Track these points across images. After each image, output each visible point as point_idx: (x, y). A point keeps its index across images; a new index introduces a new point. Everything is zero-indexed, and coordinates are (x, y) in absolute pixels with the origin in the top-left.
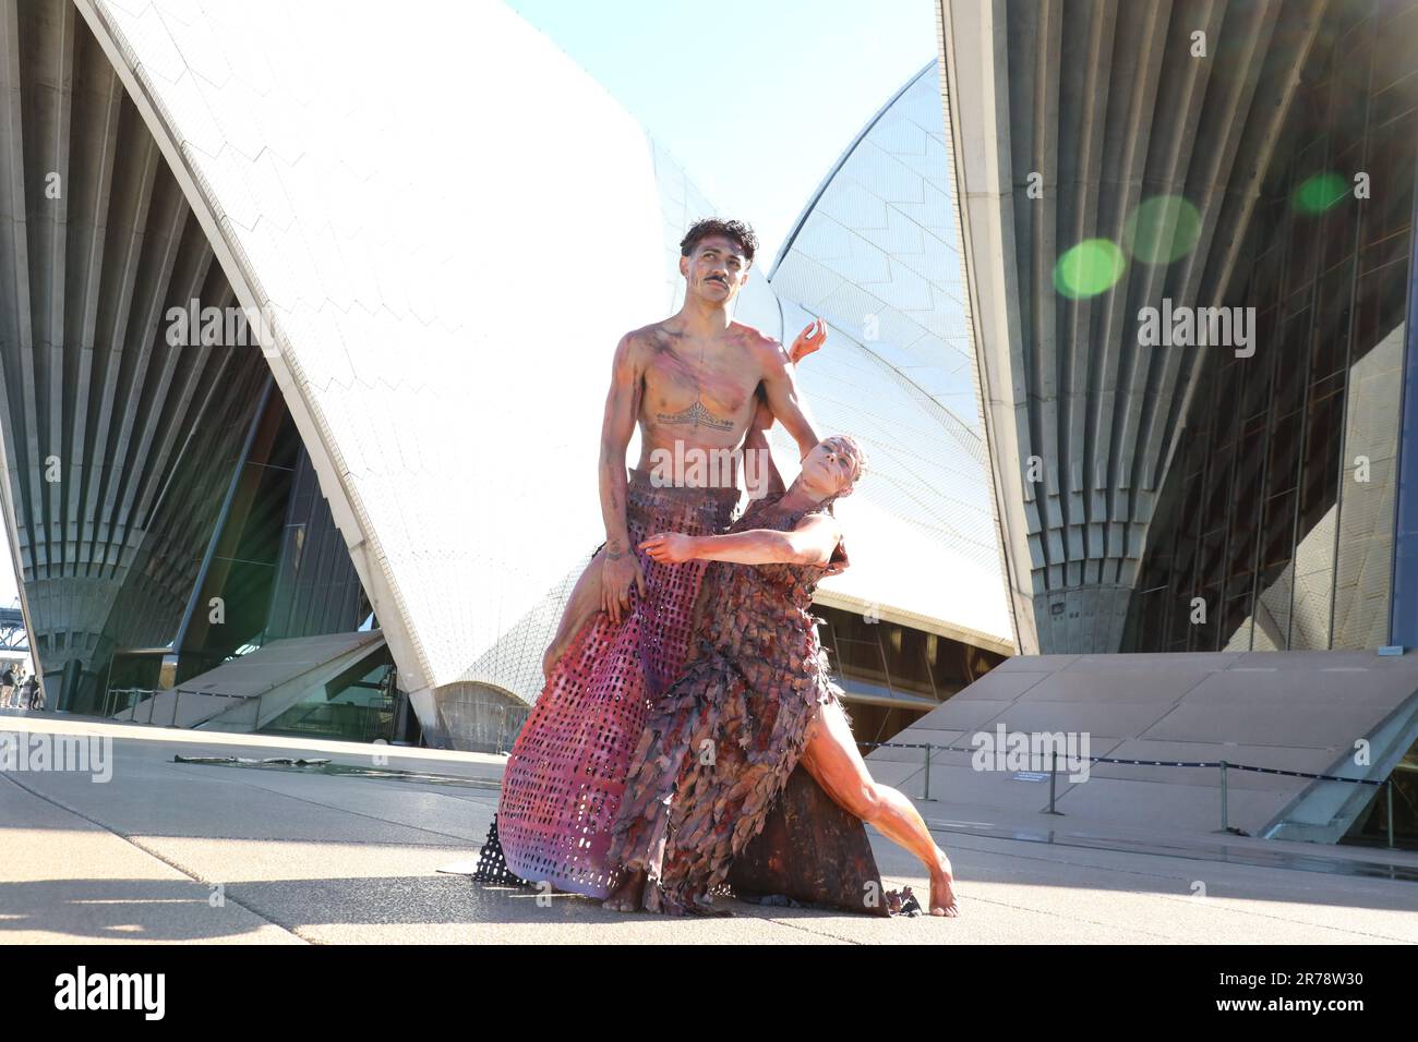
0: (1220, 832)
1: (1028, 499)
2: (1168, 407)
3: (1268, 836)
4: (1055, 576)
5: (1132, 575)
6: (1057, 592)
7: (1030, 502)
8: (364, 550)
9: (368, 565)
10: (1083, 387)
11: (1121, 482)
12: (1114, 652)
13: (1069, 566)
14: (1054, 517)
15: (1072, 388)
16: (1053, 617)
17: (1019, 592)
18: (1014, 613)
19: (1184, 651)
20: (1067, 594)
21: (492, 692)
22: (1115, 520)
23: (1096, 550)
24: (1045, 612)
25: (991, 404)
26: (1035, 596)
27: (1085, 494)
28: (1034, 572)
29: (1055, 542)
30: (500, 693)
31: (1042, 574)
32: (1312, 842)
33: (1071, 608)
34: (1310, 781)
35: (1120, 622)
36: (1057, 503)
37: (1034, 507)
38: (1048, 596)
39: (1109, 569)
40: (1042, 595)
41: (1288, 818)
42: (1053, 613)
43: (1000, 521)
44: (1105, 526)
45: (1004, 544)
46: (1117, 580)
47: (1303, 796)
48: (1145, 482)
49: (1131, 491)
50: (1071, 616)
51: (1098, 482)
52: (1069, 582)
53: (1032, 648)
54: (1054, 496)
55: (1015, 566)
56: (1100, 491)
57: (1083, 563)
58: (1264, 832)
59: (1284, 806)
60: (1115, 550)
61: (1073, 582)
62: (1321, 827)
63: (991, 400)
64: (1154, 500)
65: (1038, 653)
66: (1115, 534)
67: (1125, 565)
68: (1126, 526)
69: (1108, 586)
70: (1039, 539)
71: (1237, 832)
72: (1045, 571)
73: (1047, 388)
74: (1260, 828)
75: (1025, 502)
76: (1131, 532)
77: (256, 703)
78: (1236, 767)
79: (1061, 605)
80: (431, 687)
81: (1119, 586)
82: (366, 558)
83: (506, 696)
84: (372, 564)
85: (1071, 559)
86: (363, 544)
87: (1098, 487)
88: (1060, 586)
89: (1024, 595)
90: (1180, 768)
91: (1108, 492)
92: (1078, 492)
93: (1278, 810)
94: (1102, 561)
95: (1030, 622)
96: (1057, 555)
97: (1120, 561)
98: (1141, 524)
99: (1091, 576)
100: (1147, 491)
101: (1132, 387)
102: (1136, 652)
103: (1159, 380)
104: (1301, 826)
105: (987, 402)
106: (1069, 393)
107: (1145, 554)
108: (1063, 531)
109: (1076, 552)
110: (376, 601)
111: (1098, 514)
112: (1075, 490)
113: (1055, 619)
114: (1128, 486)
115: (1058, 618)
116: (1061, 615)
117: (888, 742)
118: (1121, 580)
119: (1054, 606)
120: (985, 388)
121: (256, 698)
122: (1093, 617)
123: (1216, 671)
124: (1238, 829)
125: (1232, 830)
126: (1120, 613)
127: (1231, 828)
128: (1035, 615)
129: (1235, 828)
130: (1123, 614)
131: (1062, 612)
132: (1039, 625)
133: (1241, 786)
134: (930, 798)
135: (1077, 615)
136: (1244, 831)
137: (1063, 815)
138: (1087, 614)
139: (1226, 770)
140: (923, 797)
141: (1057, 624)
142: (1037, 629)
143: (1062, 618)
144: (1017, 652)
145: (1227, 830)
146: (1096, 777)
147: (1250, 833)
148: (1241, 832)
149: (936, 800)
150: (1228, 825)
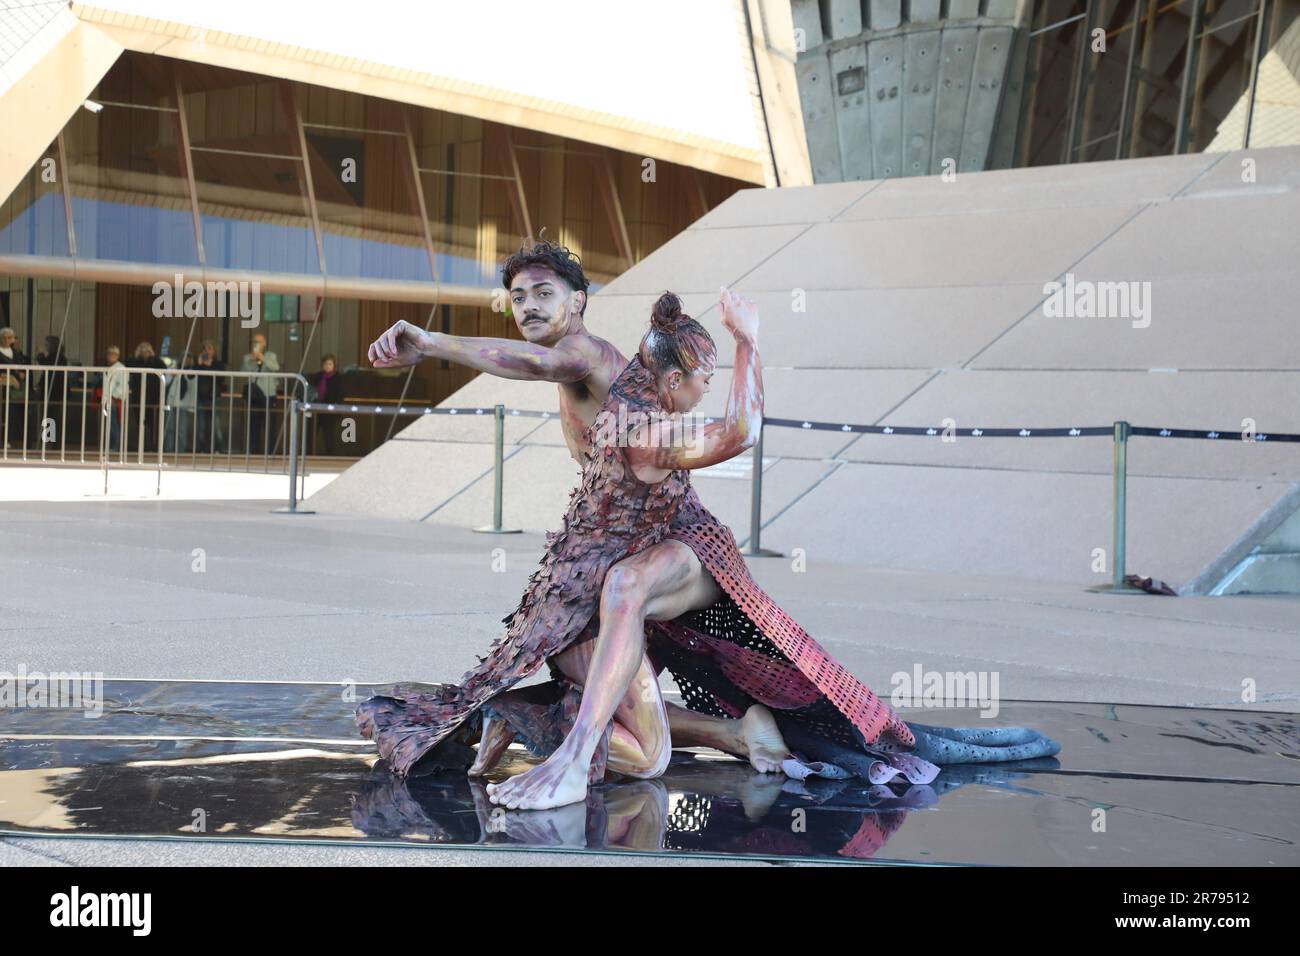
0: (1107, 588)
3: (1219, 591)
6: (849, 43)
12: (974, 169)
16: (840, 100)
17: (768, 45)
18: (761, 96)
19: (1110, 157)
20: (872, 47)
24: (823, 89)
26: (801, 55)
28: (798, 2)
31: (814, 5)
33: (880, 76)
35: (986, 106)
38: (829, 54)
40: (816, 50)
41: (1274, 539)
42: (841, 93)
46: (981, 9)
50: (881, 96)
52: (875, 19)
53: (797, 169)
58: (1214, 578)
59: (1265, 514)
61: (884, 15)
65: (809, 181)
69: (962, 23)
71: (1147, 587)
74: (1204, 569)
78: (1154, 432)
79: (857, 72)
81: (984, 21)
88: (854, 27)
89: (779, 52)
90: (1025, 442)
93: (1251, 524)
95: (793, 114)
102: (1016, 164)
113: (846, 105)
115: (853, 99)
116: (862, 93)
117: (442, 406)
118: (991, 7)
119: (841, 76)
122: (929, 97)
123: (1155, 201)
124: (1150, 581)
125: (1136, 583)
126: (989, 83)
127: (1135, 576)
128: (802, 97)
129: (1144, 577)
130: (993, 86)
131: (860, 88)
132: (809, 119)
133: (1163, 474)
134: (506, 527)
135: (893, 94)
136: (1163, 584)
137: (780, 556)
138: (915, 90)
139: (1126, 441)
140: (490, 527)
141: (850, 116)
142: (807, 130)
143: (859, 102)
144: (770, 182)
145: (1124, 582)
146: (863, 462)
147: (1177, 588)
148: (1157, 586)
149: (520, 532)
150: (1128, 574)
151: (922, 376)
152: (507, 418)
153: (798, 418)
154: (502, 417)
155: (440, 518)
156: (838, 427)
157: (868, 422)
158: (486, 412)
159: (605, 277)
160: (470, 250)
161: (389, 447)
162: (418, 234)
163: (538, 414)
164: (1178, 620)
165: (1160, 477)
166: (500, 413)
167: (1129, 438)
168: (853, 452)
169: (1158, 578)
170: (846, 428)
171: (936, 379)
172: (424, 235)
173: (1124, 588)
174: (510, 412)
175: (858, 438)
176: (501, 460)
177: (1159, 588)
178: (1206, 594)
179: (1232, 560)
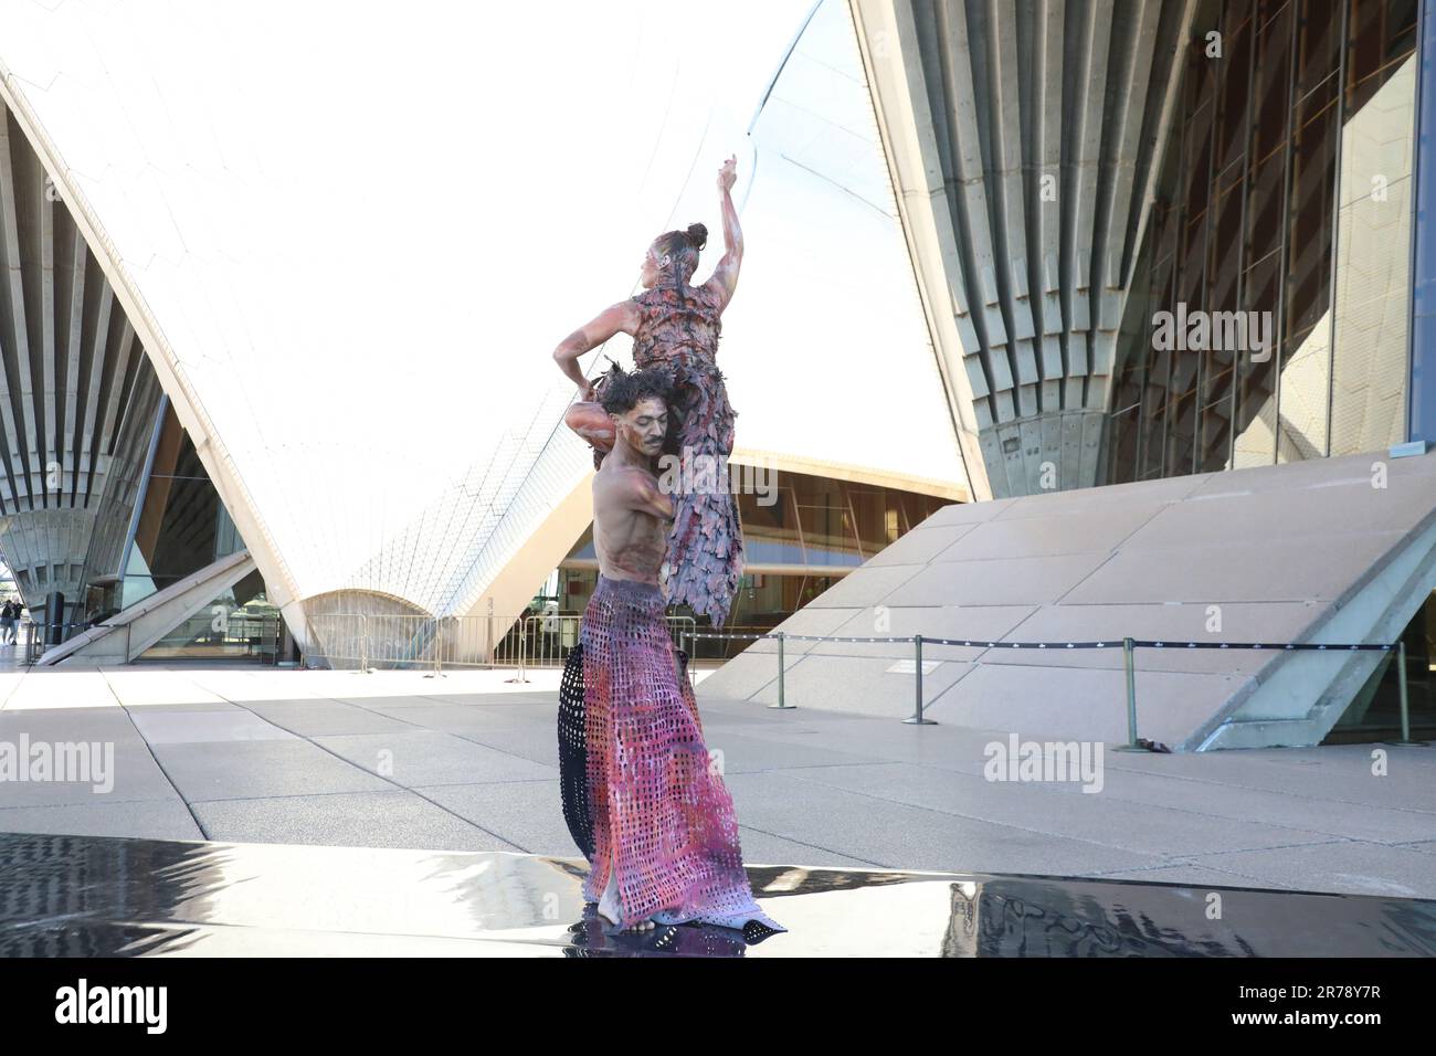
0: (1125, 748)
1: (959, 312)
2: (1130, 179)
3: (1203, 748)
4: (1004, 405)
5: (1102, 395)
6: (1009, 425)
7: (963, 315)
8: (210, 448)
9: (217, 467)
10: (1016, 163)
11: (1079, 279)
13: (1021, 393)
14: (996, 333)
15: (1004, 165)
16: (1006, 456)
17: (964, 429)
18: (962, 456)
19: (1158, 477)
20: (1022, 427)
21: (378, 600)
22: (1073, 329)
23: (1053, 369)
24: (995, 449)
25: (904, 197)
26: (981, 432)
27: (1033, 297)
28: (976, 402)
29: (999, 363)
30: (390, 600)
31: (986, 405)
32: (1279, 746)
33: (1028, 442)
34: (1274, 654)
35: (1091, 456)
36: (998, 313)
37: (969, 320)
38: (997, 431)
39: (1074, 391)
40: (990, 429)
41: (1240, 712)
42: (1006, 452)
43: (933, 344)
44: (1063, 338)
45: (941, 371)
46: (1084, 404)
47: (1262, 678)
48: (1109, 278)
49: (1093, 290)
50: (1029, 453)
51: (1049, 282)
52: (1024, 411)
53: (984, 492)
54: (992, 306)
55: (956, 398)
56: (1052, 293)
57: (1038, 386)
59: (1233, 695)
60: (1077, 366)
61: (1028, 409)
62: (1297, 721)
63: (903, 192)
64: (1122, 299)
65: (991, 498)
66: (1076, 346)
67: (1092, 383)
68: (1090, 335)
69: (1073, 412)
70: (978, 360)
71: (1152, 748)
72: (991, 399)
73: (971, 169)
75: (956, 316)
76: (1096, 344)
77: (126, 630)
78: (1151, 644)
79: (1015, 440)
80: (298, 600)
81: (1086, 410)
82: (213, 458)
83: (397, 603)
84: (219, 464)
85: (1022, 383)
86: (207, 442)
87: (1049, 289)
88: (1011, 416)
89: (970, 432)
91: (1063, 293)
92: (1024, 298)
93: (1224, 703)
94: (1062, 382)
95: (979, 464)
96: (1003, 380)
97: (1086, 380)
98: (1107, 332)
99: (1050, 400)
100: (1113, 289)
101: (1081, 156)
103: (1117, 145)
104: (1260, 723)
105: (900, 195)
106: (1000, 173)
107: (1115, 368)
108: (1009, 348)
109: (1028, 374)
110: (232, 507)
111: (1052, 323)
112: (1019, 295)
113: (1009, 458)
114: (1087, 284)
115: (1013, 455)
116: (1019, 452)
118: (1090, 402)
119: (1005, 443)
120: (895, 177)
121: (125, 625)
122: (1058, 453)
123: (1172, 502)
124: (1153, 743)
125: (1144, 744)
126: (1092, 444)
128: (983, 455)
129: (1150, 740)
130: (1095, 445)
131: (1017, 448)
132: (989, 467)
134: (787, 704)
135: (1037, 451)
136: (1162, 745)
137: (936, 723)
138: (1049, 449)
139: (1132, 650)
140: (777, 705)
141: (1013, 464)
142: (988, 473)
143: (1017, 456)
144: (971, 500)
145: (1136, 744)
146: (991, 663)
147: (1173, 747)
148: (1157, 746)
149: (794, 707)
150: (1138, 737)
151: (1030, 610)
152: (785, 640)
153: (940, 638)
154: (782, 640)
155: (756, 699)
158: (773, 637)
159: (870, 554)
161: (740, 656)
162: (796, 539)
165: (1167, 672)
167: (1134, 648)
168: (986, 658)
169: (1159, 741)
171: (1039, 612)
172: (799, 539)
176: (781, 664)
177: (1159, 747)
178: (1193, 751)
179: (1210, 728)
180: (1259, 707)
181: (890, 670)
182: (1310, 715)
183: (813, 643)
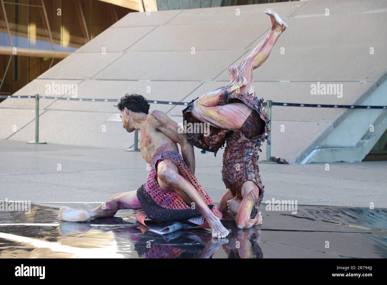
3: (304, 162)
32: (342, 162)
41: (323, 143)
47: (336, 124)
58: (302, 157)
59: (319, 134)
62: (351, 148)
71: (278, 161)
74: (299, 154)
78: (281, 104)
93: (315, 138)
104: (334, 149)
124: (279, 159)
125: (275, 160)
127: (274, 157)
129: (277, 158)
133: (285, 120)
134: (40, 141)
136: (284, 160)
139: (271, 107)
144: (141, 10)
145: (270, 159)
146: (176, 116)
147: (289, 161)
148: (282, 161)
149: (46, 143)
150: (271, 156)
151: (198, 84)
152: (40, 99)
154: (38, 99)
156: (167, 103)
157: (178, 101)
158: (32, 97)
159: (79, 46)
160: (25, 34)
163: (53, 98)
164: (289, 173)
165: (284, 121)
166: (37, 98)
167: (272, 106)
169: (282, 158)
170: (170, 103)
171: (203, 85)
173: (270, 162)
174: (41, 97)
175: (175, 107)
176: (38, 116)
177: (283, 161)
178: (299, 163)
179: (309, 151)
180: (333, 140)
181: (108, 120)
182: (358, 145)
183: (52, 101)
